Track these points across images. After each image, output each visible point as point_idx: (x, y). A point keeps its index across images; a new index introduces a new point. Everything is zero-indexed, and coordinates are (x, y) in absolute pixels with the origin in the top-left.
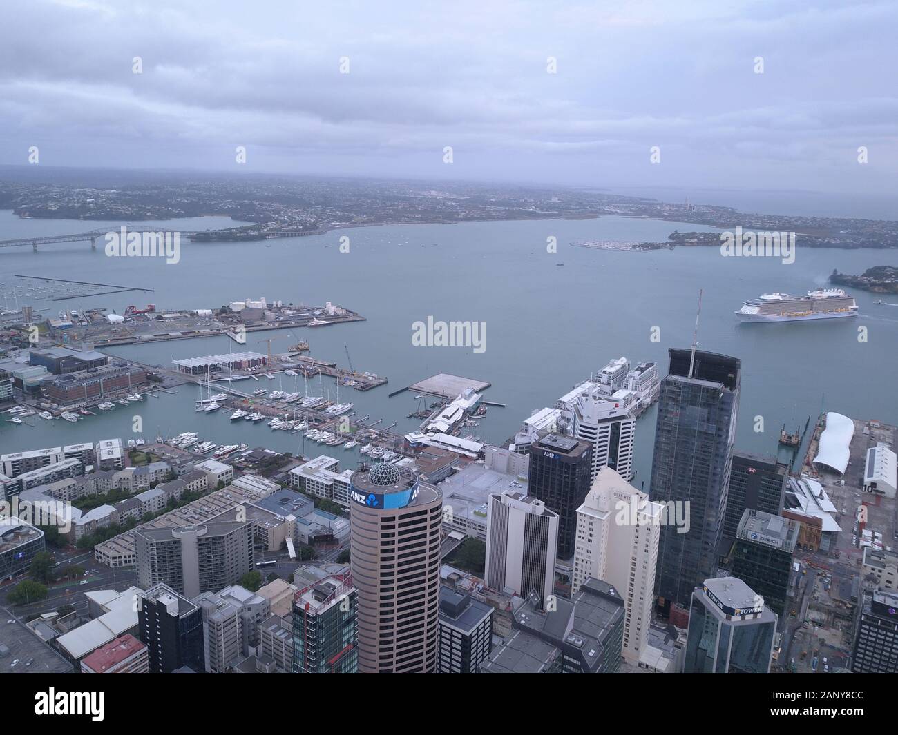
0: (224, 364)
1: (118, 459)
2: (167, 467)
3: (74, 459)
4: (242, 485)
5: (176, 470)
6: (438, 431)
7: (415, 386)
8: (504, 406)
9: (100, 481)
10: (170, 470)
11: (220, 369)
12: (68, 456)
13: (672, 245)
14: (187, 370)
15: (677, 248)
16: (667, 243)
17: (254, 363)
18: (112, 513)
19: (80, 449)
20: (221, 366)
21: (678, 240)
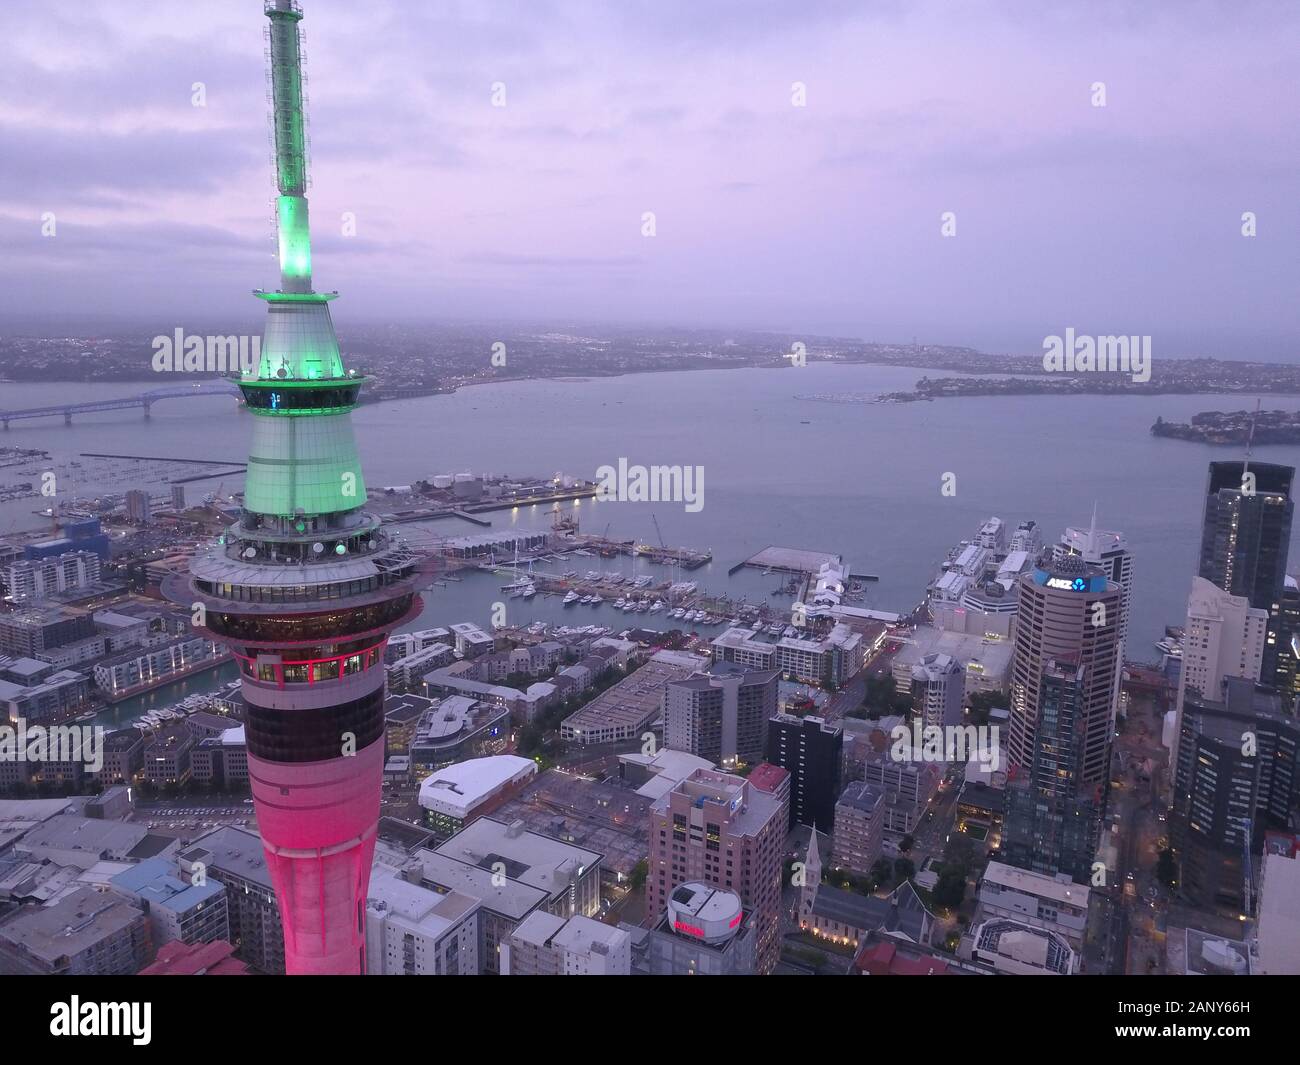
0: (501, 545)
1: (492, 642)
2: (561, 646)
3: (438, 644)
4: (665, 660)
5: (573, 649)
6: (831, 603)
7: (753, 560)
8: (877, 578)
9: (495, 663)
10: (565, 649)
11: (495, 551)
12: (427, 642)
13: (930, 395)
14: (458, 553)
15: (937, 399)
16: (920, 393)
17: (533, 542)
18: (555, 690)
19: (435, 635)
20: (498, 548)
21: (932, 390)
